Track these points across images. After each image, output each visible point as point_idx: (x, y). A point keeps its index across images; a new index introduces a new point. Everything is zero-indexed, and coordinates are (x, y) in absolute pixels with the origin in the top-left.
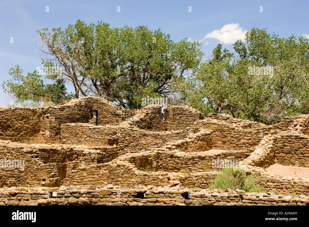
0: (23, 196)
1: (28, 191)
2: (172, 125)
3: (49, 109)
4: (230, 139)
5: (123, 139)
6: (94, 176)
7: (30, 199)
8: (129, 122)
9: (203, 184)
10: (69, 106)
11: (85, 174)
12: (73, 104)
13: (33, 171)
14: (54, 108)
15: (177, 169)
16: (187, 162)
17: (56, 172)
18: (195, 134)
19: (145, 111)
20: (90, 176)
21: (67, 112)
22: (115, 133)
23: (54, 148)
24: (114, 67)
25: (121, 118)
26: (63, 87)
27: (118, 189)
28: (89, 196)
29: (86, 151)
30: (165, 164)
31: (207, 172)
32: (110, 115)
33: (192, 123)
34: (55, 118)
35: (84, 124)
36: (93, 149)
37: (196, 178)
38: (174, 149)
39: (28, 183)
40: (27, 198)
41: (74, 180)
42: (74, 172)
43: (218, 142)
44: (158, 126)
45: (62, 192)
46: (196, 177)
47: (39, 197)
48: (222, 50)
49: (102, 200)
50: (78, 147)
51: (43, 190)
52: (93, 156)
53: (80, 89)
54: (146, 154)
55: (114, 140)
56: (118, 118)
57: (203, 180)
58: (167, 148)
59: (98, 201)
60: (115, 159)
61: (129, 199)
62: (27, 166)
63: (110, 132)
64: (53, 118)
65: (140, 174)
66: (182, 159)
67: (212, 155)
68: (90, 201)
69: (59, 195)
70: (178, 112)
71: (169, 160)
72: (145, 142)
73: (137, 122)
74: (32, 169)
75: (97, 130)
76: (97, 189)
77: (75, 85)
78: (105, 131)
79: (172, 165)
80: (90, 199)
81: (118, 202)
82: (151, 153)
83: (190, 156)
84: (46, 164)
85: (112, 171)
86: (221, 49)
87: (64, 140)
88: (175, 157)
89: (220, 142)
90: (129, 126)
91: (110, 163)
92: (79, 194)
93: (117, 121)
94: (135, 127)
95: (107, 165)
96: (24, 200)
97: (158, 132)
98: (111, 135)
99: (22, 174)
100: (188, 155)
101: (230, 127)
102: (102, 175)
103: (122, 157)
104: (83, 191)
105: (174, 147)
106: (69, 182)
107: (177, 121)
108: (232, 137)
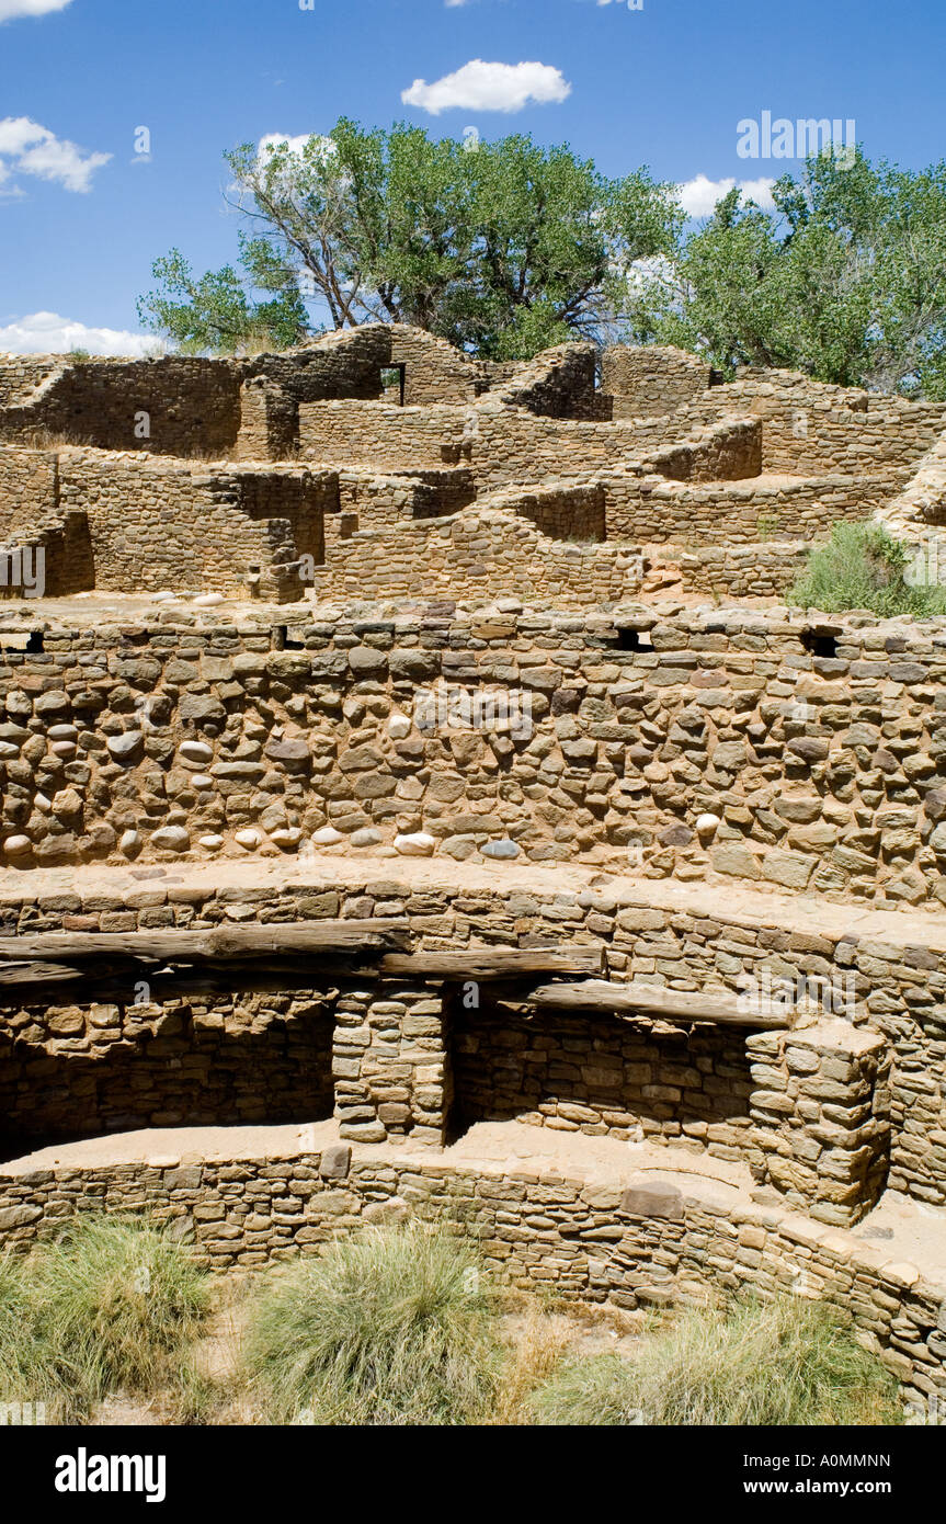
0: (177, 644)
1: (193, 625)
2: (625, 405)
3: (263, 362)
4: (816, 442)
5: (486, 443)
6: (408, 558)
7: (202, 654)
8: (501, 393)
9: (760, 583)
10: (322, 352)
11: (380, 551)
12: (333, 346)
13: (221, 543)
14: (277, 358)
15: (661, 534)
16: (692, 514)
17: (291, 546)
18: (707, 428)
19: (548, 364)
20: (396, 557)
21: (317, 369)
22: (459, 429)
23: (281, 474)
24: (440, 249)
25: (473, 386)
26: (301, 308)
27: (539, 616)
28: (429, 641)
29: (380, 482)
30: (623, 518)
31: (770, 544)
32: (442, 378)
33: (686, 397)
34: (282, 388)
35: (369, 404)
36: (399, 475)
37: (736, 564)
38: (650, 473)
39: (207, 578)
40: (191, 650)
41: (347, 571)
42: (345, 546)
43: (777, 452)
44: (587, 408)
45: (324, 625)
46: (735, 559)
47: (237, 645)
48: (741, 204)
49: (481, 656)
50: (353, 471)
51: (250, 618)
52: (400, 495)
53: (349, 315)
54: (566, 489)
55: (459, 447)
56: (463, 385)
57: (759, 568)
58: (628, 470)
59: (466, 663)
60: (474, 505)
61: (588, 652)
62: (204, 527)
63: (447, 425)
64: (277, 386)
65: (554, 551)
66: (678, 503)
67: (774, 492)
68: (434, 662)
69: (311, 639)
70: (645, 365)
71: (637, 508)
72: (552, 453)
73: (526, 395)
74: (217, 536)
75: (408, 419)
76: (459, 614)
77: (332, 305)
78: (432, 421)
79: (644, 521)
80: (434, 651)
81: (544, 664)
82: (583, 486)
83: (704, 493)
84: (258, 523)
85: (463, 541)
86: (739, 201)
87: (311, 450)
88: (656, 498)
89: (783, 453)
90: (503, 406)
91: (456, 516)
92: (389, 635)
93: (463, 395)
94: (520, 409)
95: (449, 524)
96: (179, 658)
97: (591, 425)
98: (449, 434)
99: (190, 553)
100: (696, 492)
101: (817, 406)
102: (435, 553)
103: (496, 499)
104: (407, 624)
105: (648, 467)
106: (330, 574)
107: (641, 393)
108: (821, 436)
